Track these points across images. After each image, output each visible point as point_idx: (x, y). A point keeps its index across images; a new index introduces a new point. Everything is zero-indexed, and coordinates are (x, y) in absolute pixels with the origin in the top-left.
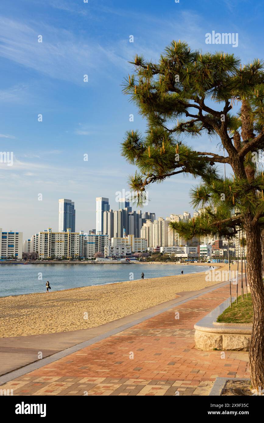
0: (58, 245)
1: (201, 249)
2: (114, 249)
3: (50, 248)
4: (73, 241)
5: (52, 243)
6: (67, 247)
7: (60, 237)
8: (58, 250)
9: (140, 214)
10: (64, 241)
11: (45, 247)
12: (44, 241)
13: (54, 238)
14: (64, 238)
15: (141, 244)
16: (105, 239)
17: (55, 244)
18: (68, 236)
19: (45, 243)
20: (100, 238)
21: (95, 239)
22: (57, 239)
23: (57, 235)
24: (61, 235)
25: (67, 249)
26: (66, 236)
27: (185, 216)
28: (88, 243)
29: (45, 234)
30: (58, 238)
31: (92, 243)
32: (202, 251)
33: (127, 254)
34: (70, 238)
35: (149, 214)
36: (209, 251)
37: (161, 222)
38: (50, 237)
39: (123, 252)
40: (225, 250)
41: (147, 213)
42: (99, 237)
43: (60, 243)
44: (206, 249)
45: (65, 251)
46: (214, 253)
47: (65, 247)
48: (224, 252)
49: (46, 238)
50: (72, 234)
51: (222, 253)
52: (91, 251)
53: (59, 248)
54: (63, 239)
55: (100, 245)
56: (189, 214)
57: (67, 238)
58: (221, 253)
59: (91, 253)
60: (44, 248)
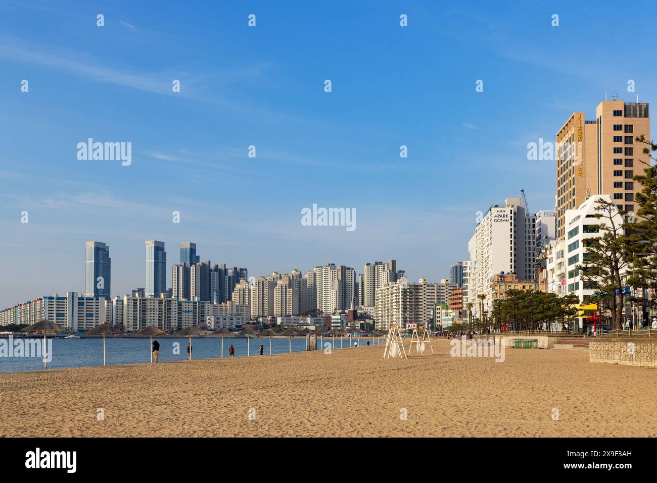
0: (150, 314)
1: (332, 321)
2: (221, 319)
3: (140, 318)
4: (169, 309)
5: (143, 311)
6: (162, 317)
7: (152, 304)
8: (150, 321)
9: (223, 269)
10: (158, 309)
11: (134, 317)
12: (132, 310)
13: (145, 306)
14: (158, 305)
15: (245, 312)
16: (205, 307)
17: (147, 313)
18: (164, 303)
19: (134, 311)
20: (199, 305)
21: (192, 307)
22: (149, 307)
23: (149, 302)
24: (154, 302)
25: (162, 320)
26: (160, 302)
27: (294, 274)
28: (183, 311)
29: (134, 300)
30: (151, 306)
31: (189, 311)
32: (333, 323)
33: (236, 326)
34: (165, 305)
35: (238, 270)
36: (343, 323)
37: (263, 282)
38: (140, 304)
39: (232, 323)
40: (362, 322)
41: (235, 269)
42: (198, 303)
43: (152, 312)
44: (339, 321)
45: (159, 322)
46: (349, 325)
47: (159, 317)
48: (361, 324)
49: (135, 305)
50: (168, 301)
51: (359, 325)
52: (187, 322)
53: (152, 318)
54: (157, 307)
55: (199, 315)
56: (299, 273)
57: (162, 306)
58: (357, 325)
59: (187, 324)
60: (132, 318)
